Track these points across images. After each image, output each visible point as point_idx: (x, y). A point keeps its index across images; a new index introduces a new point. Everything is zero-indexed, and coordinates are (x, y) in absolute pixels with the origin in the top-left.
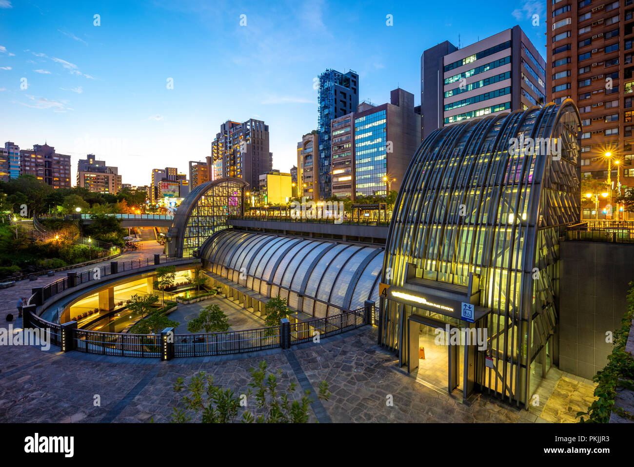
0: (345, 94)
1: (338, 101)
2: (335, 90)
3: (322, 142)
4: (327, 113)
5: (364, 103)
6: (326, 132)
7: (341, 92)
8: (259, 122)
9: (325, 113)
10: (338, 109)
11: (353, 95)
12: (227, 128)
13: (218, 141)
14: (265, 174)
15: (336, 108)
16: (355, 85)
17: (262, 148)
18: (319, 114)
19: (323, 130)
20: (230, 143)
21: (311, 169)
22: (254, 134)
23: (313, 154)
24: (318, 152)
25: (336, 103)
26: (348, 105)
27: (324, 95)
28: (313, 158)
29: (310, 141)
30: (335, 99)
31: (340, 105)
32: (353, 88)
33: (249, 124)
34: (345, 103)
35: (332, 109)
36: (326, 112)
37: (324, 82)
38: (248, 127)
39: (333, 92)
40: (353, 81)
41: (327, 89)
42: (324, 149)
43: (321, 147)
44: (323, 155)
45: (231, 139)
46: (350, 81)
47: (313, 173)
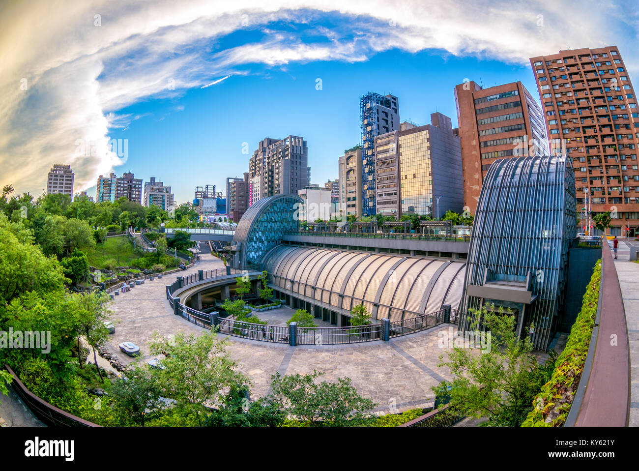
0: (386, 114)
1: (380, 119)
2: (377, 110)
3: (366, 157)
4: (370, 130)
5: (405, 123)
6: (369, 148)
7: (383, 112)
8: (299, 138)
9: (368, 130)
10: (381, 126)
11: (394, 114)
12: (265, 145)
13: (256, 157)
14: (304, 188)
15: (378, 125)
16: (395, 105)
17: (300, 162)
18: (362, 131)
19: (366, 146)
20: (269, 158)
21: (354, 184)
22: (293, 150)
23: (356, 169)
24: (361, 167)
25: (378, 121)
26: (390, 122)
27: (367, 114)
28: (356, 172)
29: (353, 156)
30: (378, 118)
31: (382, 123)
32: (393, 108)
33: (288, 140)
34: (387, 121)
35: (375, 127)
36: (369, 128)
37: (366, 102)
38: (287, 143)
39: (375, 111)
40: (393, 102)
41: (369, 108)
42: (367, 164)
43: (365, 162)
44: (367, 170)
45: (270, 155)
46: (390, 103)
47: (357, 189)
